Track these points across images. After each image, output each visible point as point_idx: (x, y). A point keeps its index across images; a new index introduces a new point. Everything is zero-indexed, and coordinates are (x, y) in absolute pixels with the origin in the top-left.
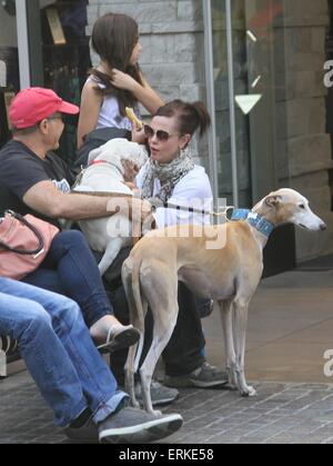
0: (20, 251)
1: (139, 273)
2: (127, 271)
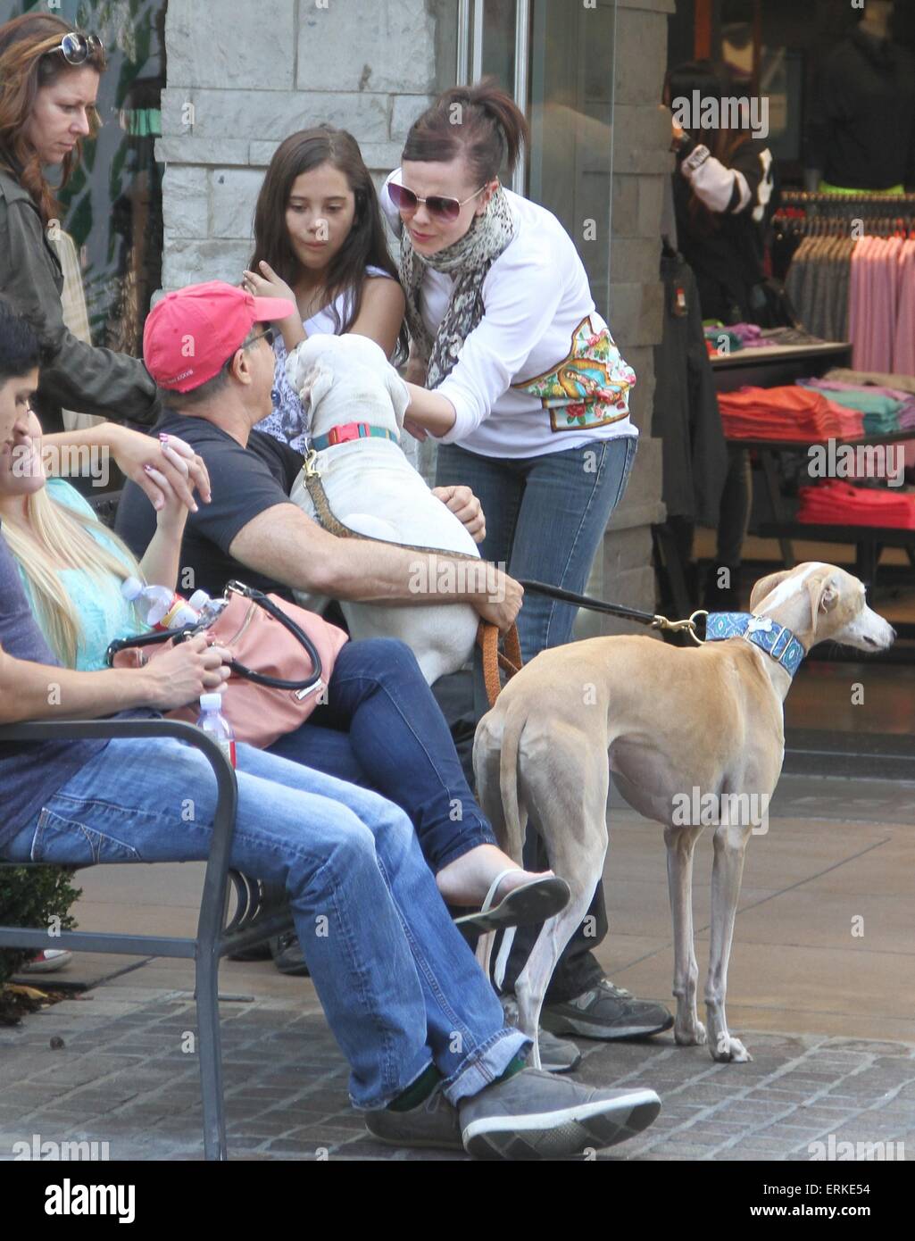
0: (268, 680)
1: (519, 750)
2: (487, 743)
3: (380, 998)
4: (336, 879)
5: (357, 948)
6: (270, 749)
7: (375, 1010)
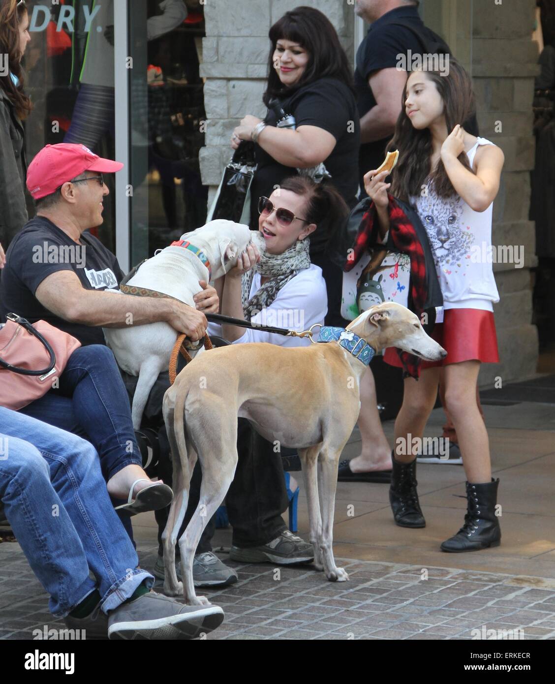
0: (22, 371)
1: (184, 408)
2: (169, 405)
3: (54, 555)
4: (21, 486)
5: (37, 526)
6: (20, 411)
7: (51, 561)
